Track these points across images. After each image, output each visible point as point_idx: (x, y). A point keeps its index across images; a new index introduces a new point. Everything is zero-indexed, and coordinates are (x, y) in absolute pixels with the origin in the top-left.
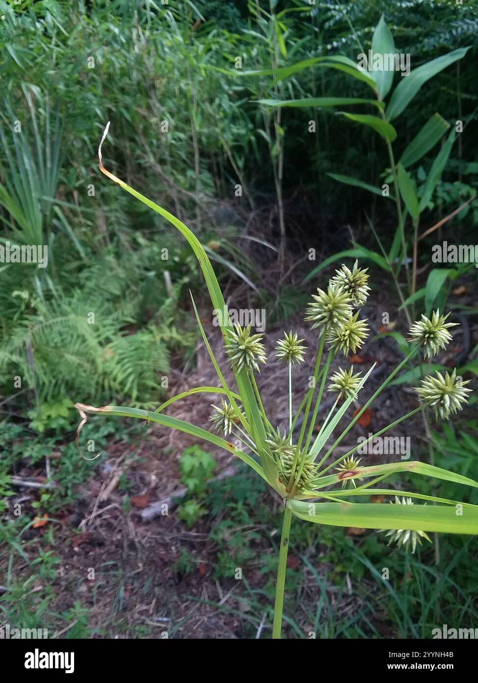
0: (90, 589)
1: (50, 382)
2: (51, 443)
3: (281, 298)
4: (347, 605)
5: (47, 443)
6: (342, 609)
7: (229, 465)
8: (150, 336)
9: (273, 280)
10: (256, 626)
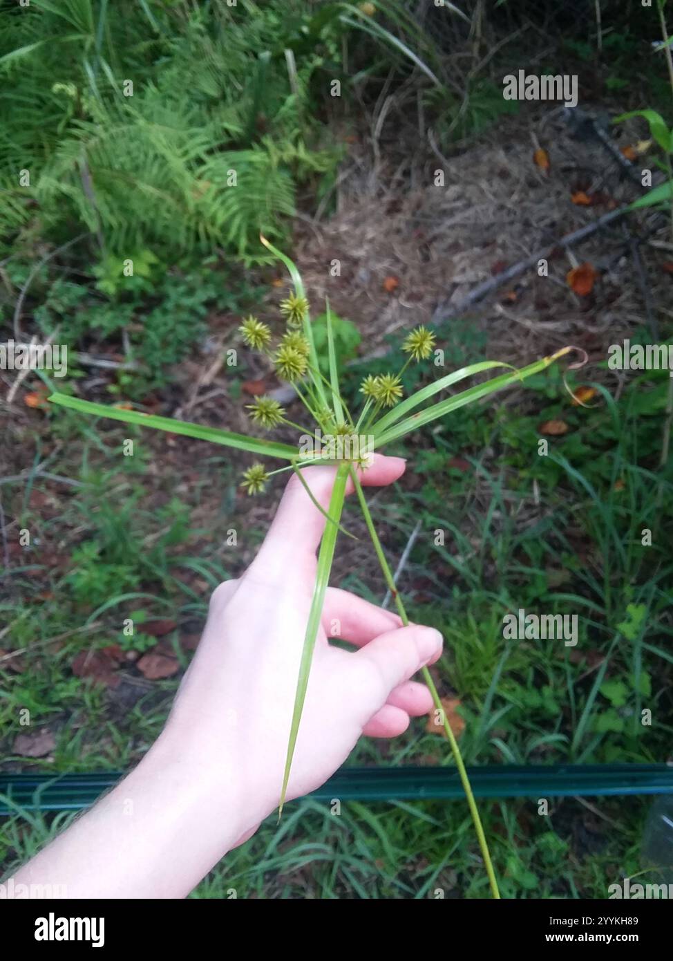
0: (191, 489)
1: (120, 225)
2: (129, 310)
3: (471, 100)
4: (532, 516)
5: (123, 311)
6: (523, 521)
7: (378, 344)
8: (264, 154)
9: (460, 72)
10: (408, 534)
